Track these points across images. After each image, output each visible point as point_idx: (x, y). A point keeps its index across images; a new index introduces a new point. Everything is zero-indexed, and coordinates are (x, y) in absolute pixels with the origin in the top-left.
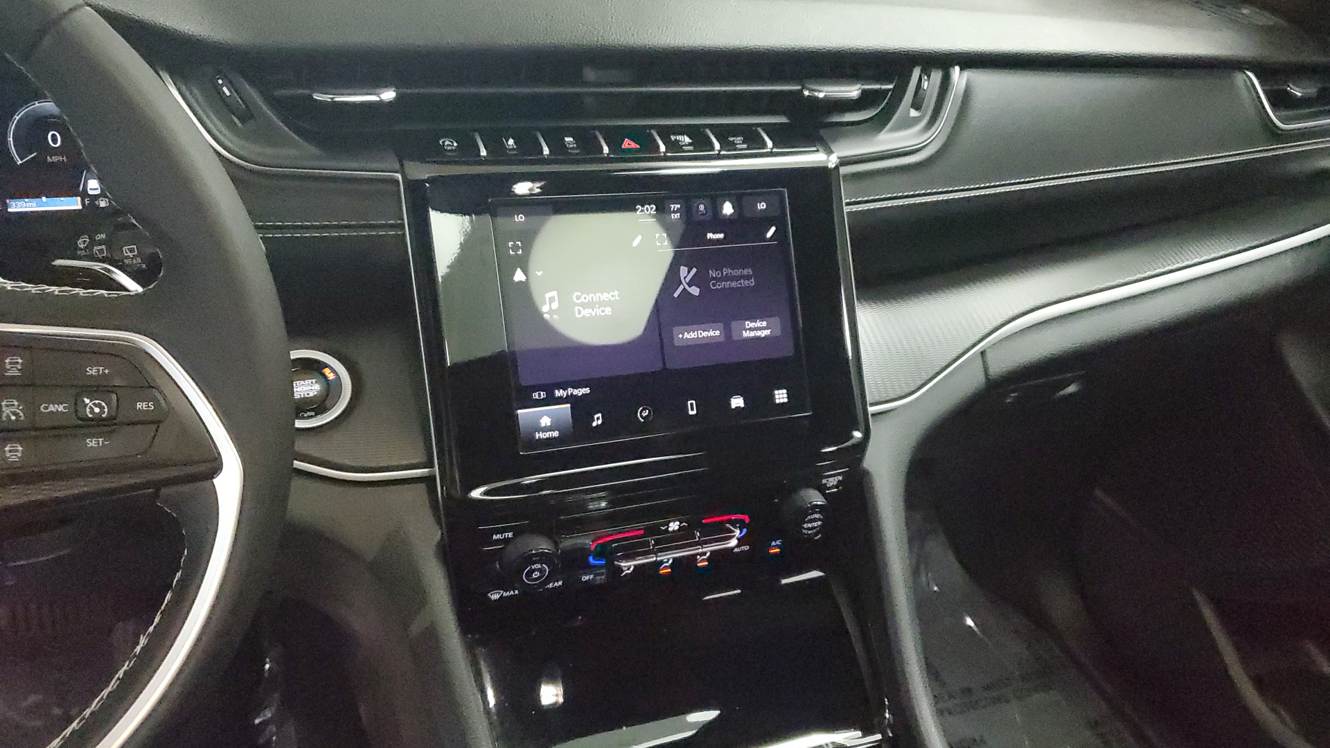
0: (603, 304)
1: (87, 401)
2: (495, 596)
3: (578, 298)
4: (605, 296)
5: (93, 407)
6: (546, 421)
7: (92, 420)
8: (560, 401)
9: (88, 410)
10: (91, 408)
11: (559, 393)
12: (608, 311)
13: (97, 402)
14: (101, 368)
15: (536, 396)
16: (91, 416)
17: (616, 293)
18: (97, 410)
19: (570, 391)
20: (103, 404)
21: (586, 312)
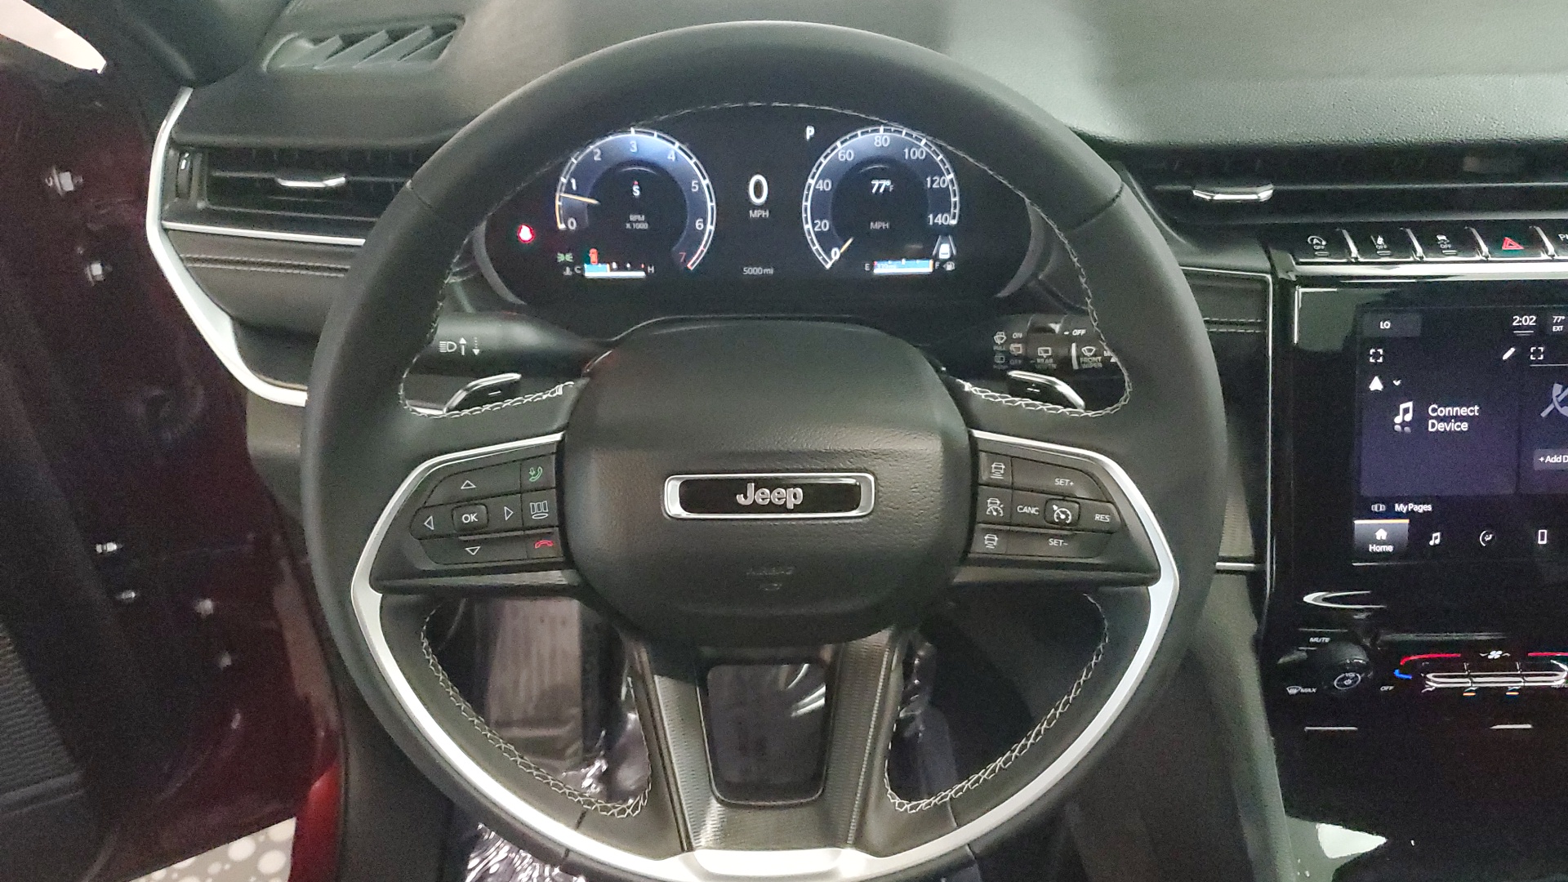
0: (1459, 419)
1: (1055, 507)
2: (1292, 691)
3: (1434, 410)
4: (1464, 411)
5: (1059, 512)
6: (1381, 535)
7: (1057, 523)
8: (1399, 515)
9: (1055, 516)
10: (1058, 514)
11: (1399, 508)
12: (1464, 426)
13: (1064, 509)
14: (1067, 481)
15: (1375, 508)
16: (1057, 520)
17: (1477, 408)
18: (1063, 516)
19: (1411, 506)
20: (1069, 512)
21: (1441, 427)
